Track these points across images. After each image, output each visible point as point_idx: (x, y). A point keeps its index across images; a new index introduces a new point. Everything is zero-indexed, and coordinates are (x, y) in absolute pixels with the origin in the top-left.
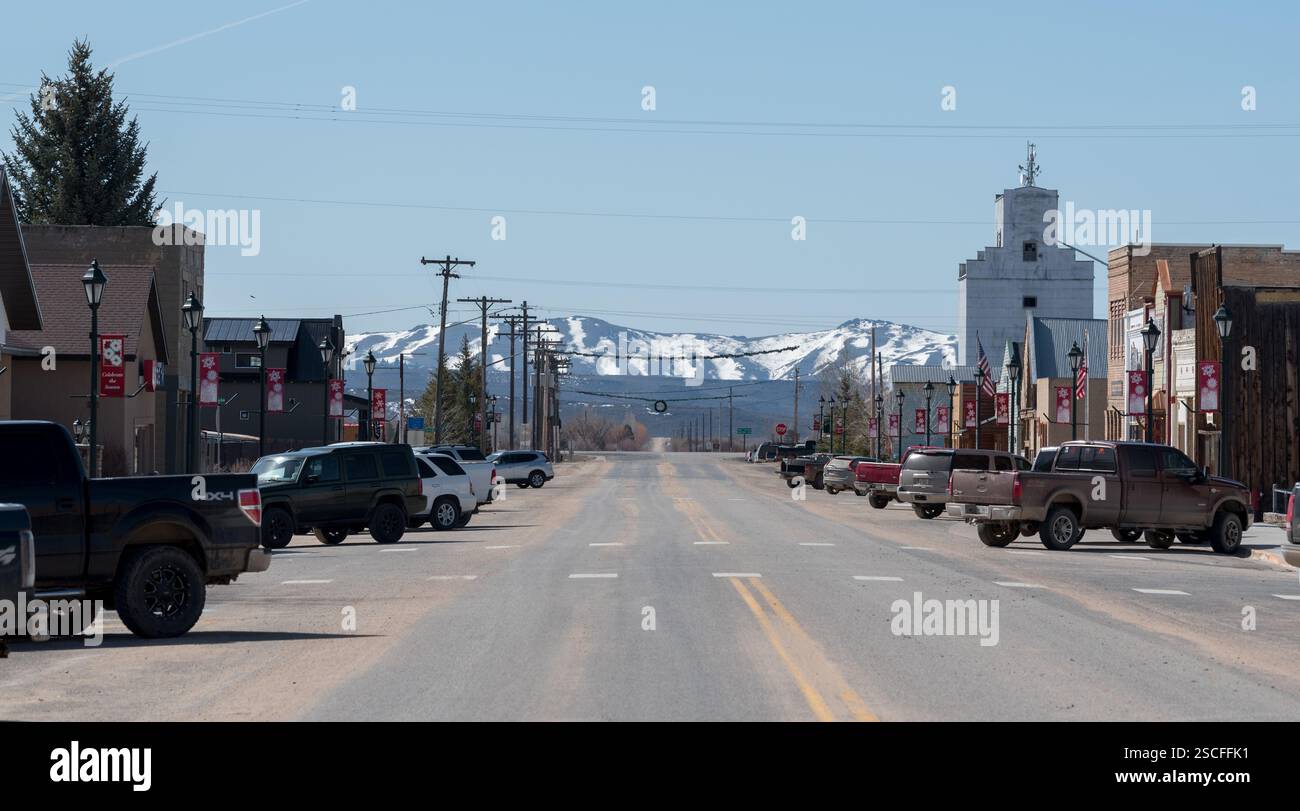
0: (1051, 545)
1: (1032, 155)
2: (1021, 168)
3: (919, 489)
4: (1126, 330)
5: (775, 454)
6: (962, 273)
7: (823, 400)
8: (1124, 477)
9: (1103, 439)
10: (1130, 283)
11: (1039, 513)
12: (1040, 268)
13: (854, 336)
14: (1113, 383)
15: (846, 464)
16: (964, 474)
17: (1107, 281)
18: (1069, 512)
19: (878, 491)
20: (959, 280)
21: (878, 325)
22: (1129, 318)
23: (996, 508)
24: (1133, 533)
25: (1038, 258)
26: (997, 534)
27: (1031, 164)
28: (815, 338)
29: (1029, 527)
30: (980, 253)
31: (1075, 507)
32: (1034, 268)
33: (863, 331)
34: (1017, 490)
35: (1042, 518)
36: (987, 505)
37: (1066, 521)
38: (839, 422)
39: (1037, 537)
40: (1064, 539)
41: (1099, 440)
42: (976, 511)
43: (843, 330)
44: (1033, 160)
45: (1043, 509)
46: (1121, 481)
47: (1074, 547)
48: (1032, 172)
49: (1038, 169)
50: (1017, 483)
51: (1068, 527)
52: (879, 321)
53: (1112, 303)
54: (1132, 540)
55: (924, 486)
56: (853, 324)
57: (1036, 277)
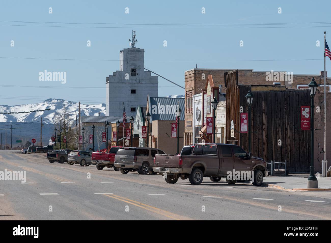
0: (193, 183)
1: (134, 35)
2: (130, 40)
3: (122, 162)
4: (193, 102)
5: (36, 150)
6: (107, 80)
7: (56, 129)
8: (220, 157)
9: (212, 142)
10: (195, 84)
11: (189, 171)
12: (137, 79)
13: (50, 105)
14: (187, 122)
15: (76, 154)
16: (160, 156)
17: (185, 83)
18: (200, 170)
19: (100, 163)
20: (106, 83)
21: (59, 101)
22: (194, 97)
23: (172, 169)
24: (218, 178)
25: (137, 75)
26: (172, 179)
27: (134, 39)
28: (35, 106)
29: (185, 176)
30: (114, 73)
31: (202, 168)
32: (136, 78)
33: (53, 103)
34: (181, 161)
35: (190, 173)
36: (169, 168)
37: (198, 174)
38: (65, 138)
39: (188, 180)
40: (198, 180)
41: (210, 143)
42: (165, 170)
43: (46, 103)
44: (134, 37)
45: (190, 169)
46: (219, 158)
47: (202, 183)
48: (134, 42)
49: (136, 41)
50: (180, 159)
51: (200, 176)
52: (59, 99)
53: (187, 91)
54: (217, 181)
55: (124, 161)
56: (49, 100)
57: (136, 82)
